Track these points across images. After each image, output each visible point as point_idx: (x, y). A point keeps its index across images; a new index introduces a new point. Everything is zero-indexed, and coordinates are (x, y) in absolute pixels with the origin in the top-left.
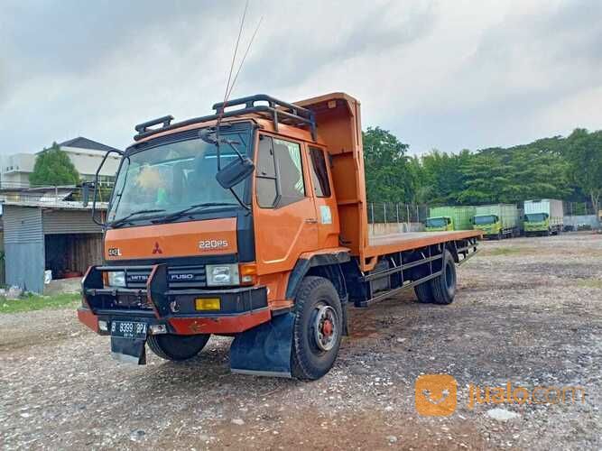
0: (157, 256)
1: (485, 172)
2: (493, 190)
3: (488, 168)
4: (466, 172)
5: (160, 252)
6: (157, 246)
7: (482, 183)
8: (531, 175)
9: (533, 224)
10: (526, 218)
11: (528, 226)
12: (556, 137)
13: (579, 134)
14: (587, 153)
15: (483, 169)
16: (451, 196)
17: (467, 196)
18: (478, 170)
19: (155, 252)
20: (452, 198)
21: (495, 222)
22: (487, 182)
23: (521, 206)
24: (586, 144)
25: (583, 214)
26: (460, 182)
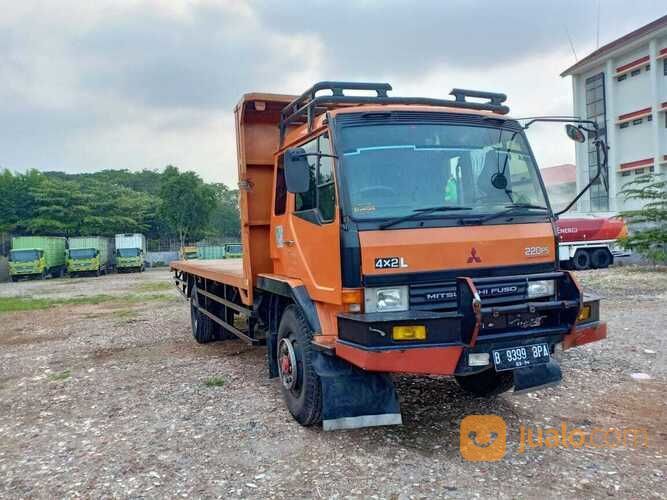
0: (474, 265)
1: (63, 199)
2: (72, 220)
3: (67, 194)
4: (38, 197)
5: (478, 260)
6: (473, 252)
7: (59, 211)
8: (111, 207)
9: (128, 259)
10: (118, 253)
11: (122, 261)
12: (123, 171)
13: (171, 171)
14: (181, 192)
15: (61, 196)
16: (18, 223)
17: (42, 226)
18: (54, 195)
19: (470, 261)
20: (19, 227)
21: (95, 256)
22: (66, 210)
23: (112, 241)
24: (179, 183)
25: (157, 251)
26: (27, 207)
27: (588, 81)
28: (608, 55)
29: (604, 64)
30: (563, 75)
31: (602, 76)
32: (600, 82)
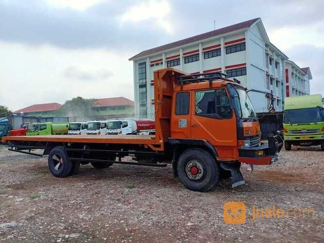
27: (140, 64)
28: (148, 56)
29: (146, 58)
30: (130, 60)
31: (145, 63)
32: (144, 66)
